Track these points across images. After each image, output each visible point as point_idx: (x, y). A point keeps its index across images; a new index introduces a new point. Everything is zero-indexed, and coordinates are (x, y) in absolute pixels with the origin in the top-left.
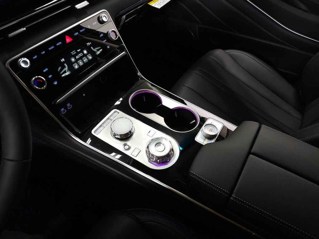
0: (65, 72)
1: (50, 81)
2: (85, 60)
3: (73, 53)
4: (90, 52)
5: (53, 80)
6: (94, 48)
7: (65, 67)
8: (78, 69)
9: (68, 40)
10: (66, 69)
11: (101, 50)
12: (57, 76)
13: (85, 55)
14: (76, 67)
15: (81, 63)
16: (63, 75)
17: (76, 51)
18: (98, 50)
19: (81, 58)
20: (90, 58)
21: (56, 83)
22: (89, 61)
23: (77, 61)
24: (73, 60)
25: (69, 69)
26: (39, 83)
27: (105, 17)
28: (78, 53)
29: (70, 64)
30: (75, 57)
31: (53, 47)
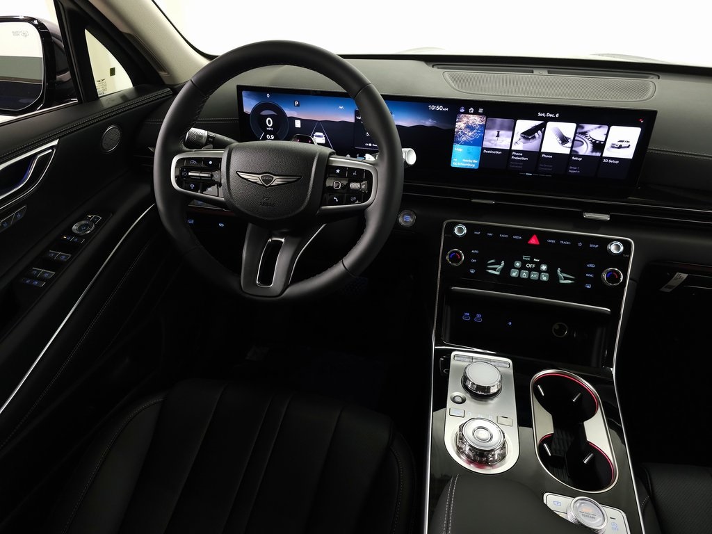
0: (494, 269)
1: (467, 264)
2: (534, 276)
3: (526, 258)
4: (551, 271)
5: (473, 266)
6: (561, 272)
7: (500, 264)
8: (514, 277)
9: (534, 241)
10: (500, 267)
11: (570, 282)
12: (482, 266)
13: (537, 269)
14: (514, 274)
15: (524, 274)
16: (490, 271)
17: (532, 259)
18: (566, 278)
19: (530, 270)
20: (544, 278)
21: (472, 272)
22: (539, 281)
23: (523, 268)
24: (518, 264)
25: (502, 271)
26: (455, 258)
27: (618, 247)
28: (531, 262)
29: (509, 266)
30: (524, 263)
31: (506, 236)
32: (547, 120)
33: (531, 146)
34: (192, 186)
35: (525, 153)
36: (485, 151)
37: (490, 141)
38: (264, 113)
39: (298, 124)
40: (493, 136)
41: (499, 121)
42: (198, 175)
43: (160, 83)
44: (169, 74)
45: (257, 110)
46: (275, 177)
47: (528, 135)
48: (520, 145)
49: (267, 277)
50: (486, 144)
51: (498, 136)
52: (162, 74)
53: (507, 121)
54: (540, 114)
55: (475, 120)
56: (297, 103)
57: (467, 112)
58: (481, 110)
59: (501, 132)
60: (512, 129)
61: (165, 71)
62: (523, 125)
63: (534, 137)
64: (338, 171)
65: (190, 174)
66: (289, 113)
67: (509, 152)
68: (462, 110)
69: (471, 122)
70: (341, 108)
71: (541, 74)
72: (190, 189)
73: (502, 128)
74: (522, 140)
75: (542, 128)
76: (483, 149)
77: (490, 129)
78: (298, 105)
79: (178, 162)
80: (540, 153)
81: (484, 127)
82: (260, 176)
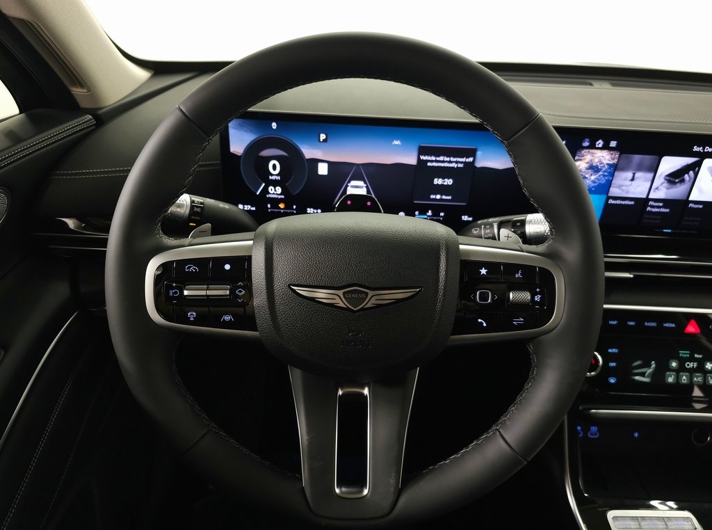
0: (643, 375)
1: (606, 371)
2: (698, 379)
3: (684, 354)
5: (612, 372)
7: (649, 366)
8: (670, 384)
9: (692, 329)
10: (649, 371)
12: (624, 373)
13: (701, 369)
14: (670, 380)
15: (684, 379)
16: (637, 378)
17: (692, 355)
19: (692, 372)
21: (612, 381)
22: (705, 386)
23: (681, 369)
24: (674, 364)
25: (653, 375)
26: (589, 362)
28: (692, 359)
29: (663, 369)
30: (682, 362)
31: (654, 324)
32: (703, 156)
33: (677, 192)
34: (192, 315)
35: (666, 202)
36: (611, 201)
37: (620, 187)
38: (266, 153)
39: (323, 169)
40: (626, 179)
41: (637, 158)
42: (203, 293)
43: (74, 108)
44: (89, 91)
45: (253, 148)
46: (371, 293)
47: (675, 177)
48: (662, 192)
50: (614, 191)
51: (633, 179)
52: (77, 91)
53: (648, 159)
54: (696, 149)
55: (603, 157)
56: (323, 137)
57: (592, 146)
58: (613, 144)
59: (638, 175)
60: (654, 169)
61: (82, 86)
62: (670, 164)
63: (683, 181)
64: (483, 271)
65: (186, 293)
66: (309, 152)
67: (643, 202)
68: (586, 144)
69: (596, 160)
70: (397, 142)
72: (188, 322)
73: (640, 168)
74: (666, 184)
75: (695, 167)
76: (609, 198)
77: (624, 169)
78: (325, 141)
80: (687, 201)
81: (615, 168)
82: (340, 293)
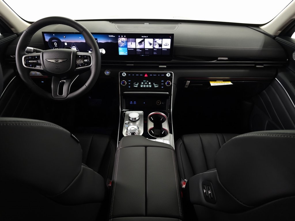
0: (136, 85)
1: (128, 85)
2: (147, 86)
3: (145, 81)
4: (152, 84)
5: (129, 85)
6: (155, 84)
7: (137, 84)
8: (142, 87)
9: (146, 76)
10: (137, 85)
11: (157, 86)
12: (132, 85)
13: (148, 84)
14: (142, 86)
15: (145, 86)
16: (135, 86)
17: (146, 81)
18: (156, 86)
19: (146, 84)
20: (150, 86)
21: (129, 87)
22: (149, 87)
23: (144, 84)
24: (142, 83)
25: (138, 86)
26: (124, 83)
27: (169, 75)
28: (146, 82)
29: (140, 84)
30: (144, 83)
31: (138, 75)
32: (144, 38)
33: (142, 46)
34: (31, 65)
35: (140, 49)
36: (128, 49)
37: (129, 46)
38: (53, 41)
39: (66, 44)
40: (130, 44)
41: (131, 39)
42: (32, 61)
43: (12, 33)
44: (15, 29)
45: (50, 40)
46: (59, 60)
47: (140, 43)
48: (139, 47)
49: (61, 93)
50: (128, 47)
51: (131, 44)
52: (12, 29)
53: (133, 39)
54: (142, 37)
55: (124, 39)
56: (64, 37)
57: (121, 37)
58: (125, 36)
59: (132, 43)
60: (135, 41)
61: (13, 28)
62: (138, 40)
63: (142, 44)
64: (80, 56)
65: (29, 61)
66: (62, 40)
67: (135, 49)
68: (119, 37)
69: (123, 40)
70: (80, 38)
71: (147, 24)
72: (30, 67)
73: (132, 41)
74: (139, 45)
75: (143, 40)
76: (128, 48)
77: (129, 42)
78: (65, 38)
79: (25, 58)
80: (144, 49)
81: (127, 42)
82: (54, 60)
